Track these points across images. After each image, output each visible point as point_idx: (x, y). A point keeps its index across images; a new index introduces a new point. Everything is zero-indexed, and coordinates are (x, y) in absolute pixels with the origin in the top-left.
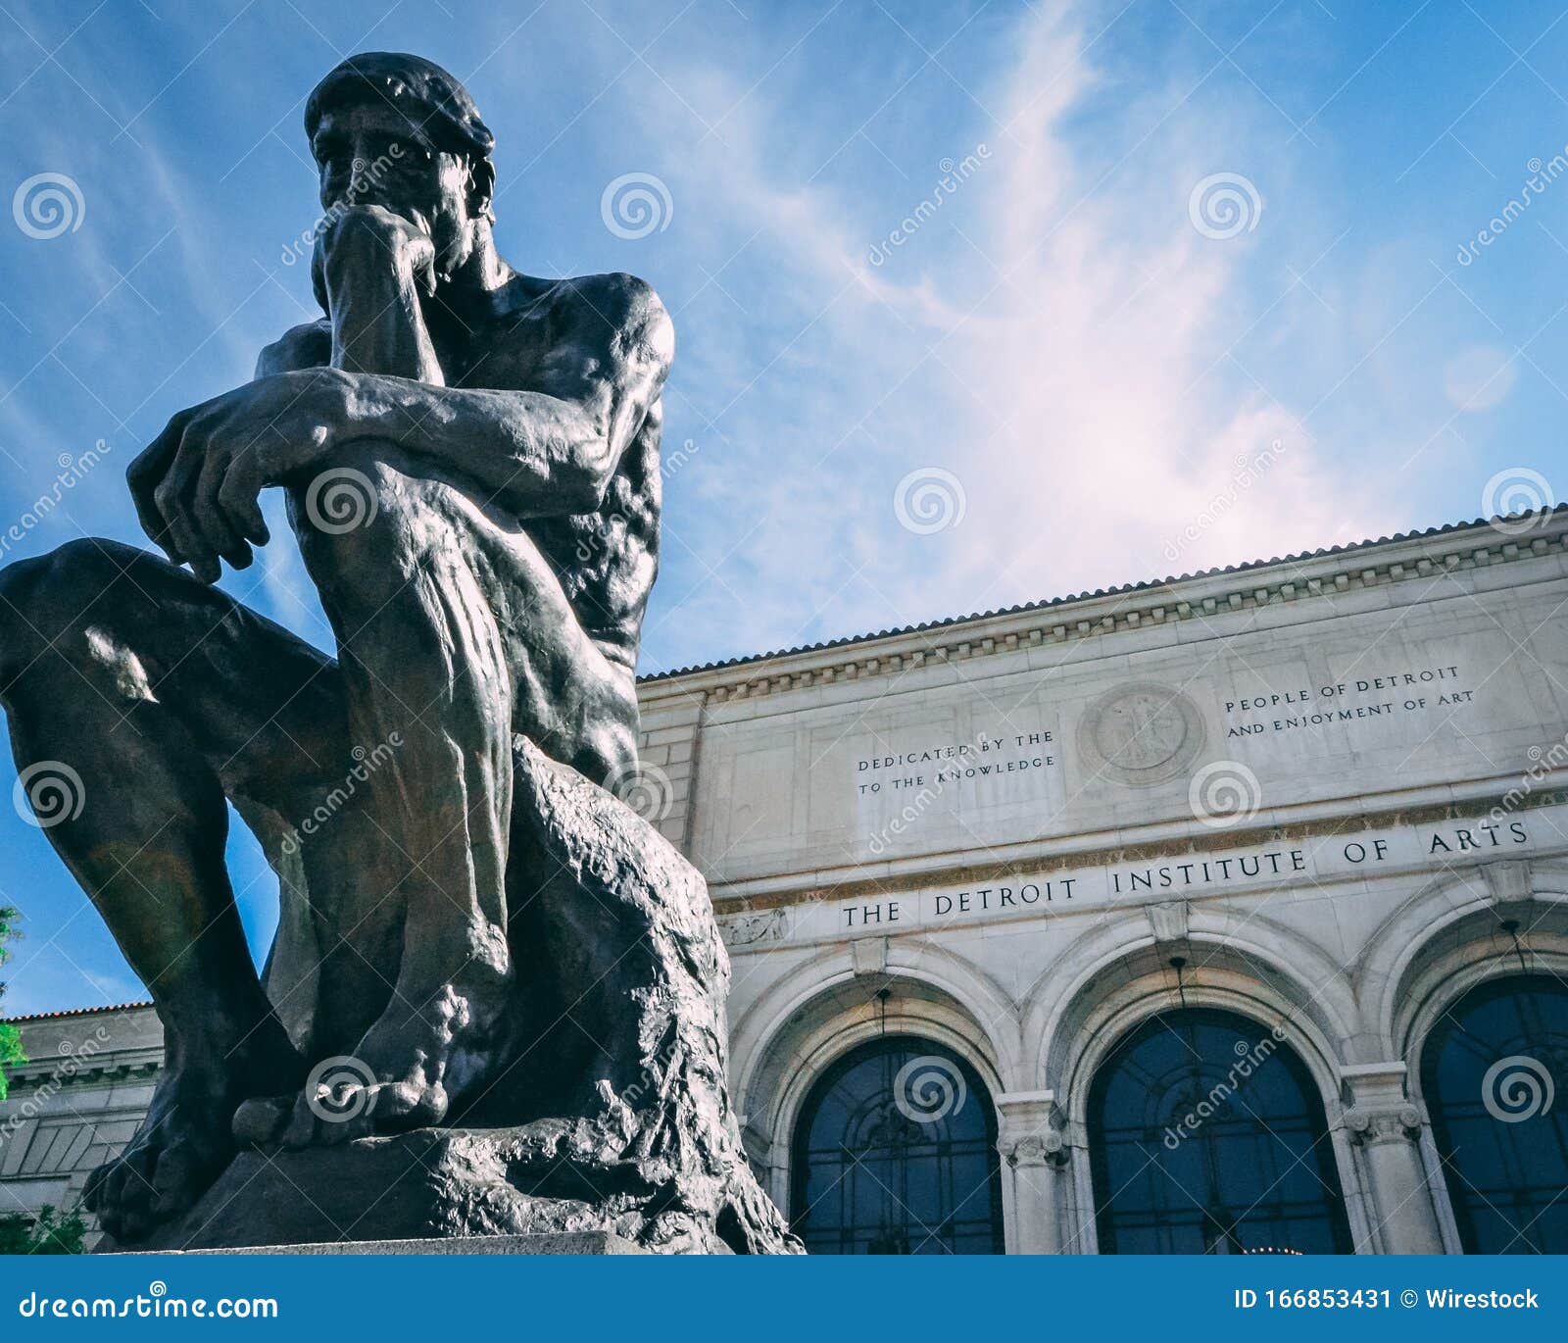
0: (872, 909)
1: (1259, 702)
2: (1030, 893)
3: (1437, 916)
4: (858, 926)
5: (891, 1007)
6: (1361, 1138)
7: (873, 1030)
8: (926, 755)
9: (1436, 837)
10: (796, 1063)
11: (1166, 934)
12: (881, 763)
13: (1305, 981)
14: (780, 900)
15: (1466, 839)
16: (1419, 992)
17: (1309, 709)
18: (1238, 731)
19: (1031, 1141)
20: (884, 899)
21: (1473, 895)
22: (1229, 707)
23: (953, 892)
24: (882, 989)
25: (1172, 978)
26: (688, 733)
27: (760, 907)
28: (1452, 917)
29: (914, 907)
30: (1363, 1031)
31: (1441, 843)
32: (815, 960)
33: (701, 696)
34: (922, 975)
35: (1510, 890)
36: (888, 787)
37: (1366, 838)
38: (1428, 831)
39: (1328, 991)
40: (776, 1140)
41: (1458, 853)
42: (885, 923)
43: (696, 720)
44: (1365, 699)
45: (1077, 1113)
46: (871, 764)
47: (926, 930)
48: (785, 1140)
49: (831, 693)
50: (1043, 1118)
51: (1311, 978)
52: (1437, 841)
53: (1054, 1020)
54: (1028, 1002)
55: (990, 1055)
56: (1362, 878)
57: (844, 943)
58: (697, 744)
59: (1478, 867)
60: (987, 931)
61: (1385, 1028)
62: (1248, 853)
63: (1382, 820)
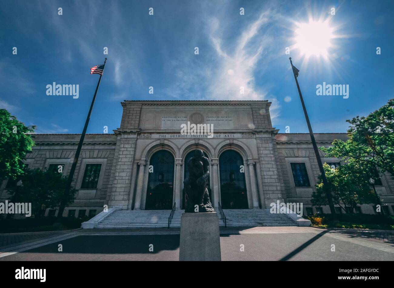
1: (211, 117)
2: (182, 136)
3: (224, 144)
4: (161, 137)
5: (163, 147)
6: (212, 165)
7: (161, 149)
8: (171, 117)
10: (151, 152)
11: (196, 142)
12: (165, 117)
13: (210, 149)
14: (151, 133)
15: (228, 136)
16: (221, 151)
17: (215, 119)
18: (207, 120)
19: (178, 163)
20: (164, 135)
21: (228, 142)
22: (207, 117)
23: (173, 135)
24: (163, 145)
25: (196, 147)
26: (140, 109)
27: (149, 134)
28: (226, 144)
29: (168, 136)
30: (215, 155)
32: (156, 141)
33: (141, 104)
34: (168, 144)
35: (231, 142)
36: (166, 120)
37: (219, 134)
38: (225, 135)
39: (212, 151)
41: (227, 137)
42: (164, 137)
43: (141, 107)
44: (222, 119)
45: (184, 161)
47: (169, 139)
48: (149, 161)
49: (160, 107)
50: (181, 161)
52: (226, 136)
53: (183, 151)
54: (180, 148)
55: (175, 153)
56: (218, 139)
57: (159, 139)
58: (141, 111)
59: (229, 139)
60: (176, 140)
61: (217, 154)
63: (221, 133)
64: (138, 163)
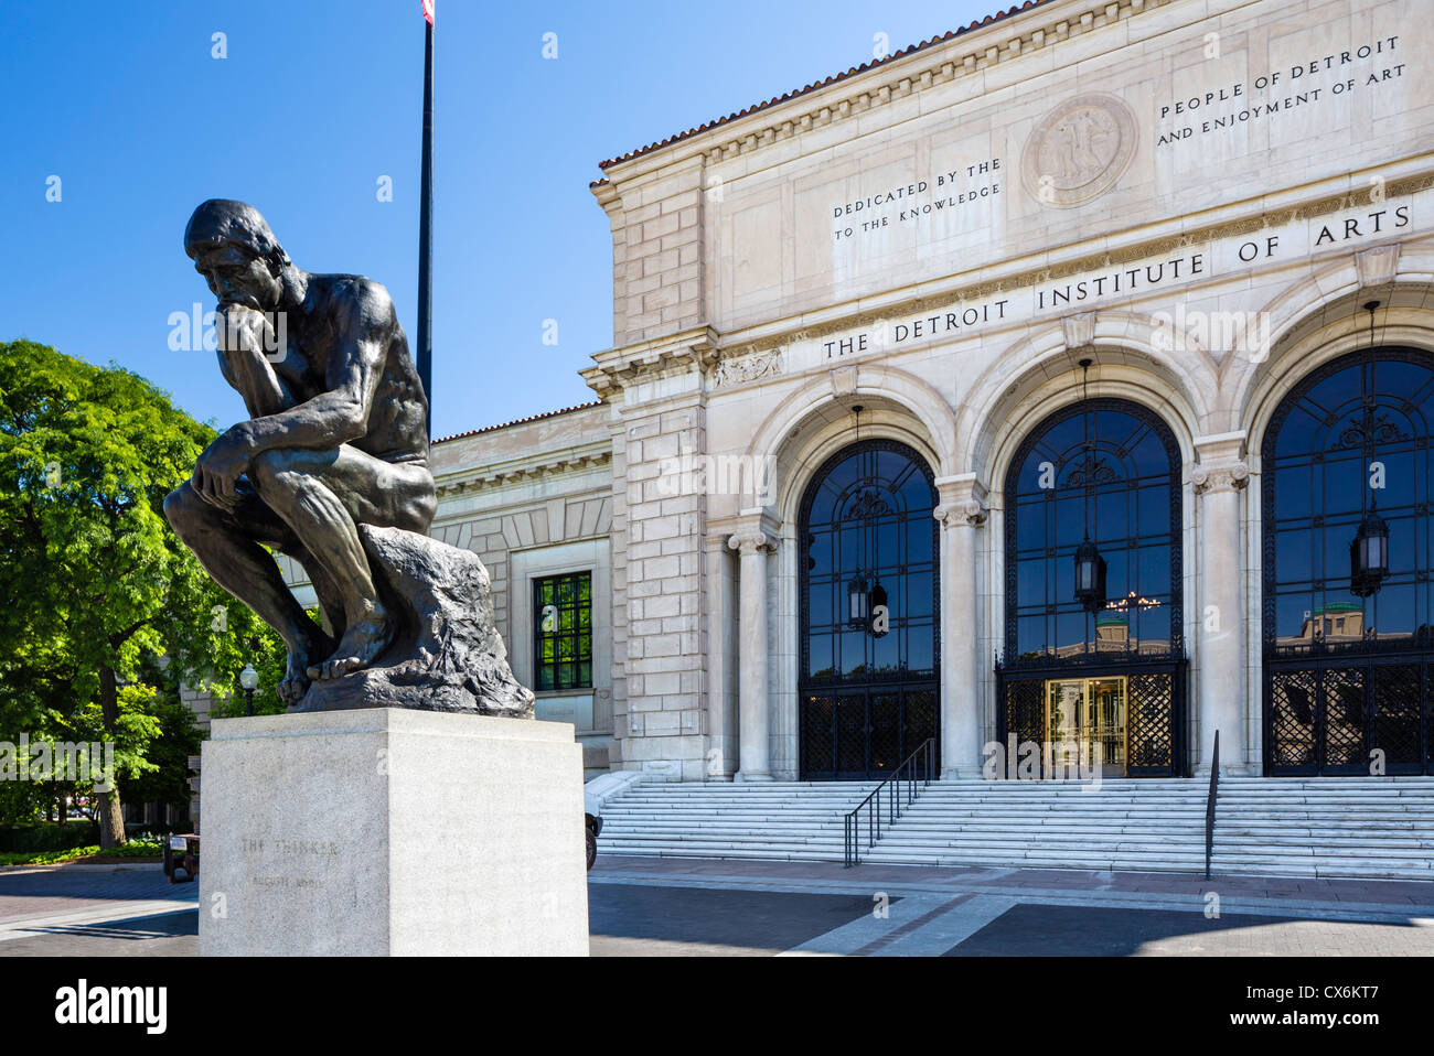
0: (846, 342)
1: (1195, 103)
2: (970, 317)
4: (836, 358)
5: (864, 418)
6: (1201, 489)
7: (850, 437)
8: (890, 195)
9: (1325, 229)
10: (798, 465)
11: (1075, 342)
12: (853, 208)
13: (1180, 371)
14: (776, 342)
15: (1352, 229)
17: (1238, 105)
18: (1167, 138)
19: (958, 509)
20: (855, 333)
21: (1344, 280)
22: (1165, 111)
23: (909, 321)
24: (858, 406)
25: (1079, 376)
26: (693, 198)
27: (762, 348)
28: (1319, 303)
29: (880, 336)
30: (1219, 408)
31: (1329, 234)
32: (805, 388)
33: (700, 159)
34: (883, 393)
35: (1376, 272)
36: (858, 229)
37: (1260, 237)
38: (1318, 224)
39: (1199, 382)
40: (785, 521)
41: (1340, 242)
42: (857, 353)
43: (697, 183)
44: (1297, 87)
45: (997, 485)
46: (844, 211)
47: (888, 355)
48: (792, 520)
49: (811, 141)
50: (968, 493)
51: (1186, 369)
52: (1326, 232)
53: (981, 420)
54: (963, 407)
55: (934, 446)
56: (1249, 275)
57: (828, 372)
58: (701, 207)
59: (1355, 255)
60: (934, 352)
61: (1238, 404)
62: (1154, 262)
63: (1279, 217)
64: (729, 536)
